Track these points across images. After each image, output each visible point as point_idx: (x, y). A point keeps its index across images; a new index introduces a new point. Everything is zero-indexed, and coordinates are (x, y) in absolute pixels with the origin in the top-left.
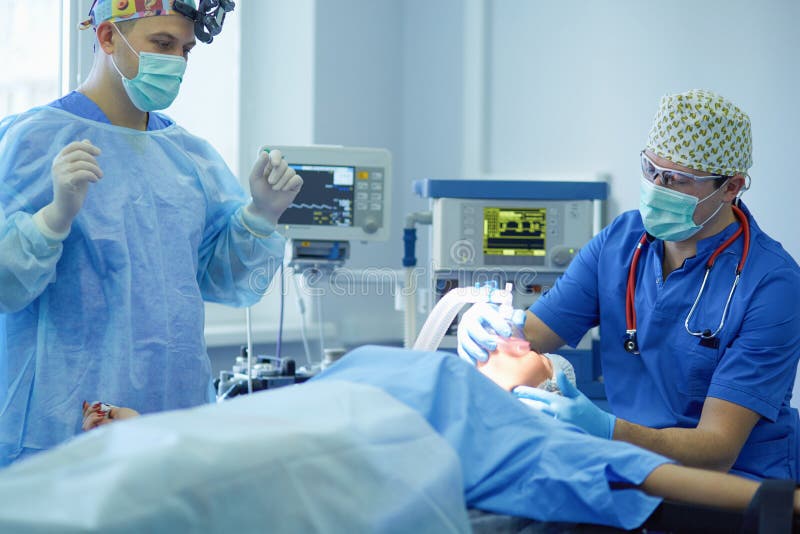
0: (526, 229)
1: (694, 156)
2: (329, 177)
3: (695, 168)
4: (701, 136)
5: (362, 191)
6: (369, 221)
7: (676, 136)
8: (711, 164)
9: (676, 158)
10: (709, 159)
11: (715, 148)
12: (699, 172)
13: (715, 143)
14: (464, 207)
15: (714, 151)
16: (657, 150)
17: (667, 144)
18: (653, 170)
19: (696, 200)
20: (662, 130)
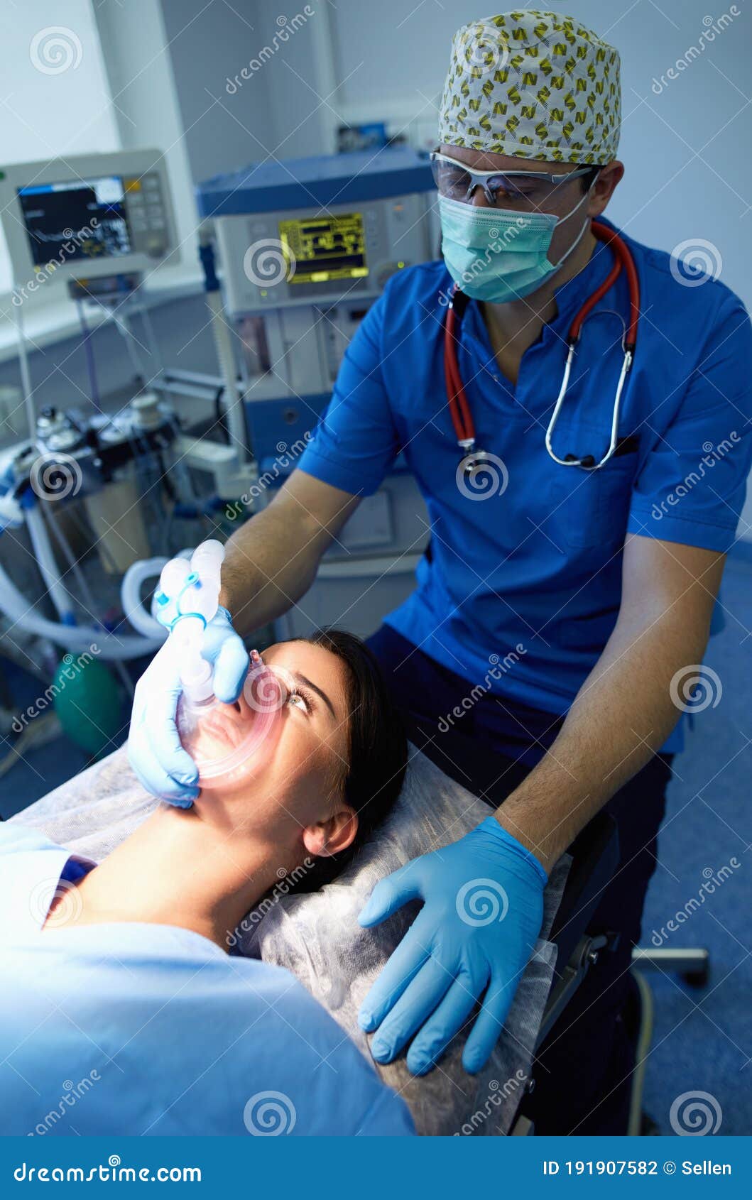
0: (338, 244)
1: (545, 135)
2: (89, 194)
3: (551, 158)
4: (553, 90)
5: (137, 206)
6: (154, 243)
7: (505, 101)
8: (578, 146)
9: (510, 147)
10: (572, 135)
11: (582, 111)
12: (557, 163)
13: (580, 100)
14: (251, 225)
15: (581, 118)
16: (469, 140)
17: (490, 121)
18: (467, 179)
19: (553, 220)
20: (473, 96)
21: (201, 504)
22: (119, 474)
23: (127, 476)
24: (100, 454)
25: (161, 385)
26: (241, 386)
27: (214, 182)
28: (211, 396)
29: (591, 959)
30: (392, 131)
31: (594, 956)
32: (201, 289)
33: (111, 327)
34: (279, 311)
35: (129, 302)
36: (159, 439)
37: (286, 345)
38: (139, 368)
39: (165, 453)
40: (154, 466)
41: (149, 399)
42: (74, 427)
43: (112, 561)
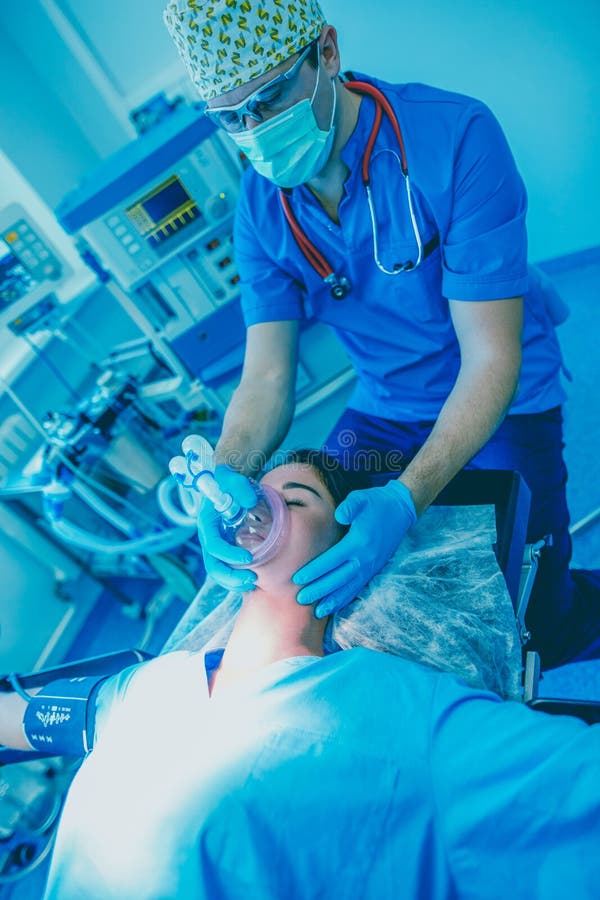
1: (262, 50)
3: (276, 63)
4: (247, 15)
5: (22, 250)
6: (49, 270)
7: (221, 46)
8: (288, 40)
10: (280, 36)
12: (284, 63)
13: (270, 8)
14: (106, 223)
20: (201, 58)
21: (178, 423)
22: (114, 432)
23: (120, 429)
24: (96, 425)
25: (109, 361)
26: (162, 334)
27: (65, 205)
28: (145, 351)
29: (536, 556)
30: (170, 97)
31: (537, 553)
32: (98, 284)
33: (55, 341)
34: (158, 271)
35: (56, 318)
36: (127, 396)
37: (175, 290)
38: (90, 358)
39: (137, 403)
40: (135, 414)
41: (108, 375)
42: (69, 417)
43: (141, 486)
